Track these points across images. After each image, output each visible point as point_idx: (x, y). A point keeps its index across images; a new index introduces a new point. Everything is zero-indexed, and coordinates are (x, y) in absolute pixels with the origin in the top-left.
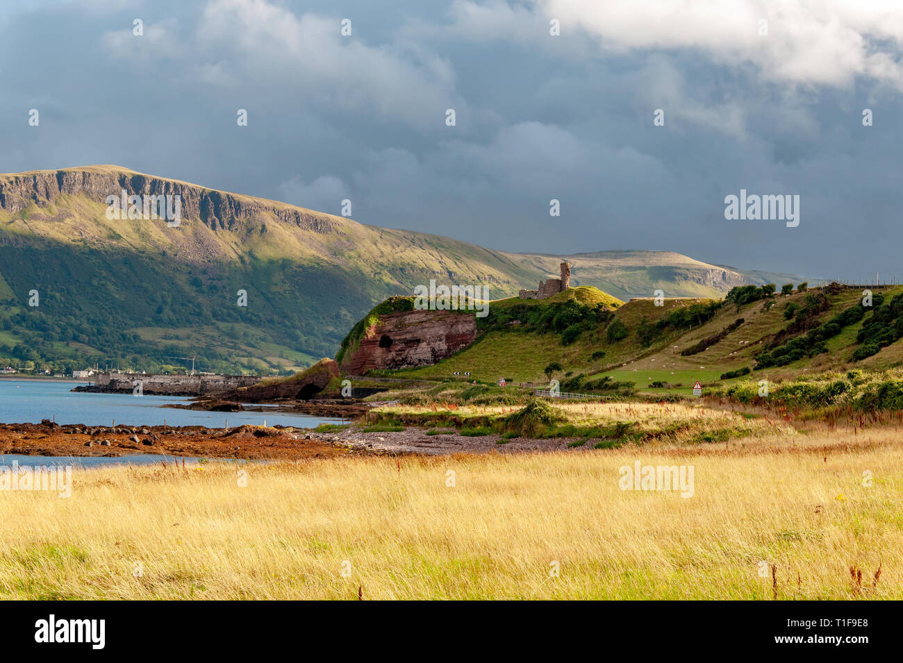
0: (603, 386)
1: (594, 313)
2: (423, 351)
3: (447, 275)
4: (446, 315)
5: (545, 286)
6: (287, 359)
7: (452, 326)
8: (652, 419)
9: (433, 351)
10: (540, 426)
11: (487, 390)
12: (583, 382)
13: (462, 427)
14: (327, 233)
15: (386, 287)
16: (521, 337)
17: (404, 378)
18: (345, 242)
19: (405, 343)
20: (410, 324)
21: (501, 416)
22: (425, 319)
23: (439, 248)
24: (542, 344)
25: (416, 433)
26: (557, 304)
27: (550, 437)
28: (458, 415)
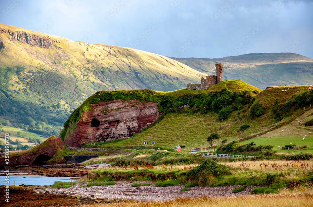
0: (250, 149)
1: (240, 98)
2: (122, 128)
3: (134, 75)
4: (136, 102)
5: (205, 80)
6: (23, 137)
7: (141, 110)
8: (292, 171)
9: (129, 128)
10: (212, 178)
11: (168, 154)
12: (235, 147)
13: (156, 180)
14: (48, 48)
15: (92, 85)
16: (190, 116)
17: (109, 148)
18: (62, 54)
19: (109, 123)
20: (112, 110)
21: (184, 171)
22: (122, 106)
23: (129, 57)
24: (205, 121)
25: (124, 186)
26: (214, 92)
27: (219, 186)
28: (153, 172)
